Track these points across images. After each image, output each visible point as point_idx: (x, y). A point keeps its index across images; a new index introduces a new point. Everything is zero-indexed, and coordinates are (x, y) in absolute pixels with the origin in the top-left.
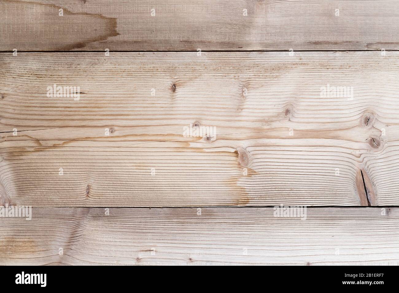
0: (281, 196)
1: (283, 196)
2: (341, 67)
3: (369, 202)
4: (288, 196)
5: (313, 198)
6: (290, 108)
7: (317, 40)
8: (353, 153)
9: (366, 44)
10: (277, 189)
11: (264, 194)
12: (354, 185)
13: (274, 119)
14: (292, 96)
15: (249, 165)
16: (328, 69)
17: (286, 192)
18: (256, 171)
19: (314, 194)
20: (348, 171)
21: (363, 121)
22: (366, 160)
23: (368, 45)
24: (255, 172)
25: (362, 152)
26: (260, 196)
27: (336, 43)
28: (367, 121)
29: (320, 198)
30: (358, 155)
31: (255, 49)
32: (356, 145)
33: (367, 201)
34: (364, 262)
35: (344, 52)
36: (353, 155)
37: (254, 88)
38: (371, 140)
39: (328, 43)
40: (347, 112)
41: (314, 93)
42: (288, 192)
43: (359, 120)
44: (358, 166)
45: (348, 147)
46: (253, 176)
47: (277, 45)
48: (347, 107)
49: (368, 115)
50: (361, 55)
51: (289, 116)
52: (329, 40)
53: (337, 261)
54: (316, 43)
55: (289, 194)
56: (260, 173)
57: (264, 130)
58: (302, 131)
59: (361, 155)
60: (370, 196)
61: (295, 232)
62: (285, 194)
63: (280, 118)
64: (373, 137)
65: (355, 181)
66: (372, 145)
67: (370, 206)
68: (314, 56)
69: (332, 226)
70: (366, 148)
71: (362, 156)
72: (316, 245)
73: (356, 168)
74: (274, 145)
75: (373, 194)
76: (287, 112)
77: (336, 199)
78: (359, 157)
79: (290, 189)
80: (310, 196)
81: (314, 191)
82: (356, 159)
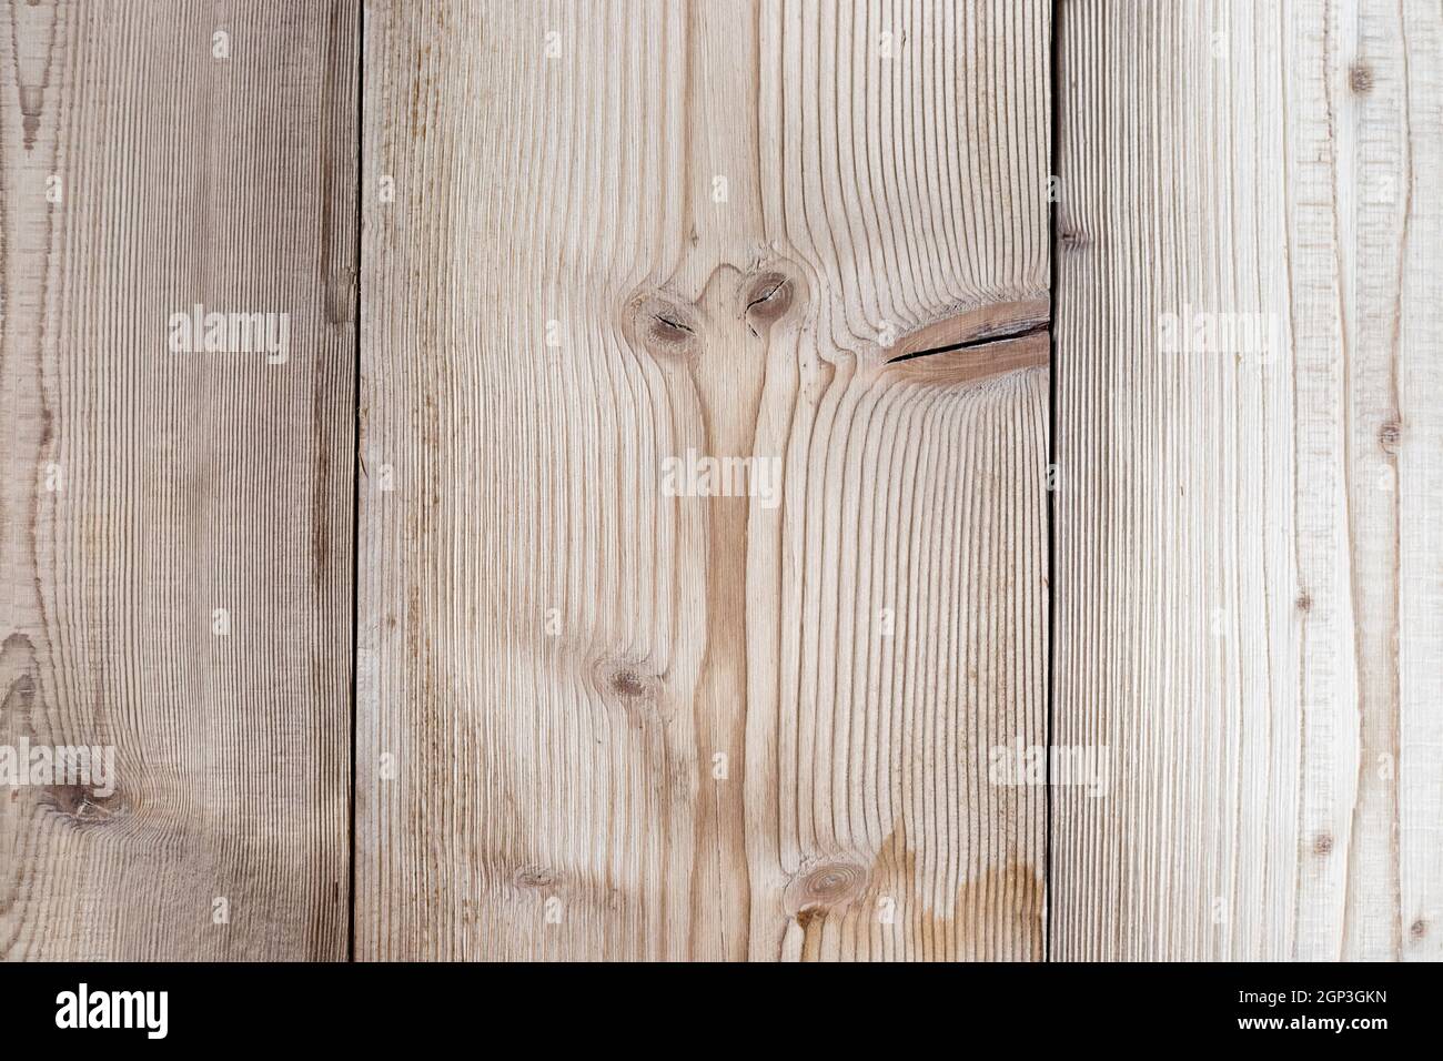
0: (1002, 721)
1: (1002, 712)
2: (431, 440)
3: (1034, 330)
4: (1001, 692)
5: (1010, 579)
6: (605, 676)
7: (307, 548)
8: (814, 395)
9: (330, 329)
10: (972, 740)
11: (993, 799)
12: (955, 394)
13: (657, 747)
14: (555, 661)
15: (862, 863)
16: (436, 501)
17: (982, 697)
18: (888, 831)
19: (994, 575)
20: (892, 420)
21: (671, 347)
22: (843, 339)
23: (332, 315)
24: (894, 836)
25: (808, 354)
26: (1003, 816)
27: (324, 463)
28: (670, 329)
29: (1011, 549)
30: (824, 373)
31: (345, 828)
32: (780, 380)
33: (1029, 339)
34: (1300, 354)
35: (363, 426)
36: (822, 396)
37: (518, 833)
38: (757, 313)
39: (321, 498)
40: (629, 418)
41: (545, 564)
42: (983, 689)
43: (668, 367)
44: (873, 376)
45: (786, 415)
46: (910, 847)
47: (328, 725)
48: (609, 418)
49: (643, 326)
50: (378, 349)
51: (643, 677)
52: (308, 491)
53: (1292, 477)
54: (321, 551)
55: (992, 686)
56: (897, 814)
57: (703, 794)
58: (711, 619)
59: (820, 359)
60: (1004, 322)
61: (1163, 663)
62: (992, 704)
63: (654, 716)
64: (743, 304)
65: (936, 391)
66: (781, 307)
67: (1050, 326)
68: (377, 562)
69: (1137, 492)
70: (794, 341)
71: (829, 353)
72: (1222, 570)
73: (880, 384)
74: (773, 747)
75: (997, 308)
76: (625, 685)
77: (1019, 477)
78: (832, 368)
79: (972, 681)
80: (1002, 593)
81: (980, 575)
82: (839, 383)
